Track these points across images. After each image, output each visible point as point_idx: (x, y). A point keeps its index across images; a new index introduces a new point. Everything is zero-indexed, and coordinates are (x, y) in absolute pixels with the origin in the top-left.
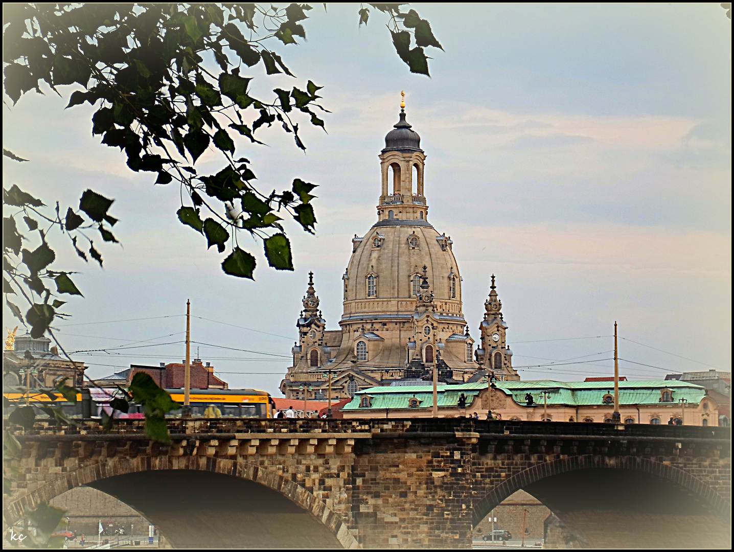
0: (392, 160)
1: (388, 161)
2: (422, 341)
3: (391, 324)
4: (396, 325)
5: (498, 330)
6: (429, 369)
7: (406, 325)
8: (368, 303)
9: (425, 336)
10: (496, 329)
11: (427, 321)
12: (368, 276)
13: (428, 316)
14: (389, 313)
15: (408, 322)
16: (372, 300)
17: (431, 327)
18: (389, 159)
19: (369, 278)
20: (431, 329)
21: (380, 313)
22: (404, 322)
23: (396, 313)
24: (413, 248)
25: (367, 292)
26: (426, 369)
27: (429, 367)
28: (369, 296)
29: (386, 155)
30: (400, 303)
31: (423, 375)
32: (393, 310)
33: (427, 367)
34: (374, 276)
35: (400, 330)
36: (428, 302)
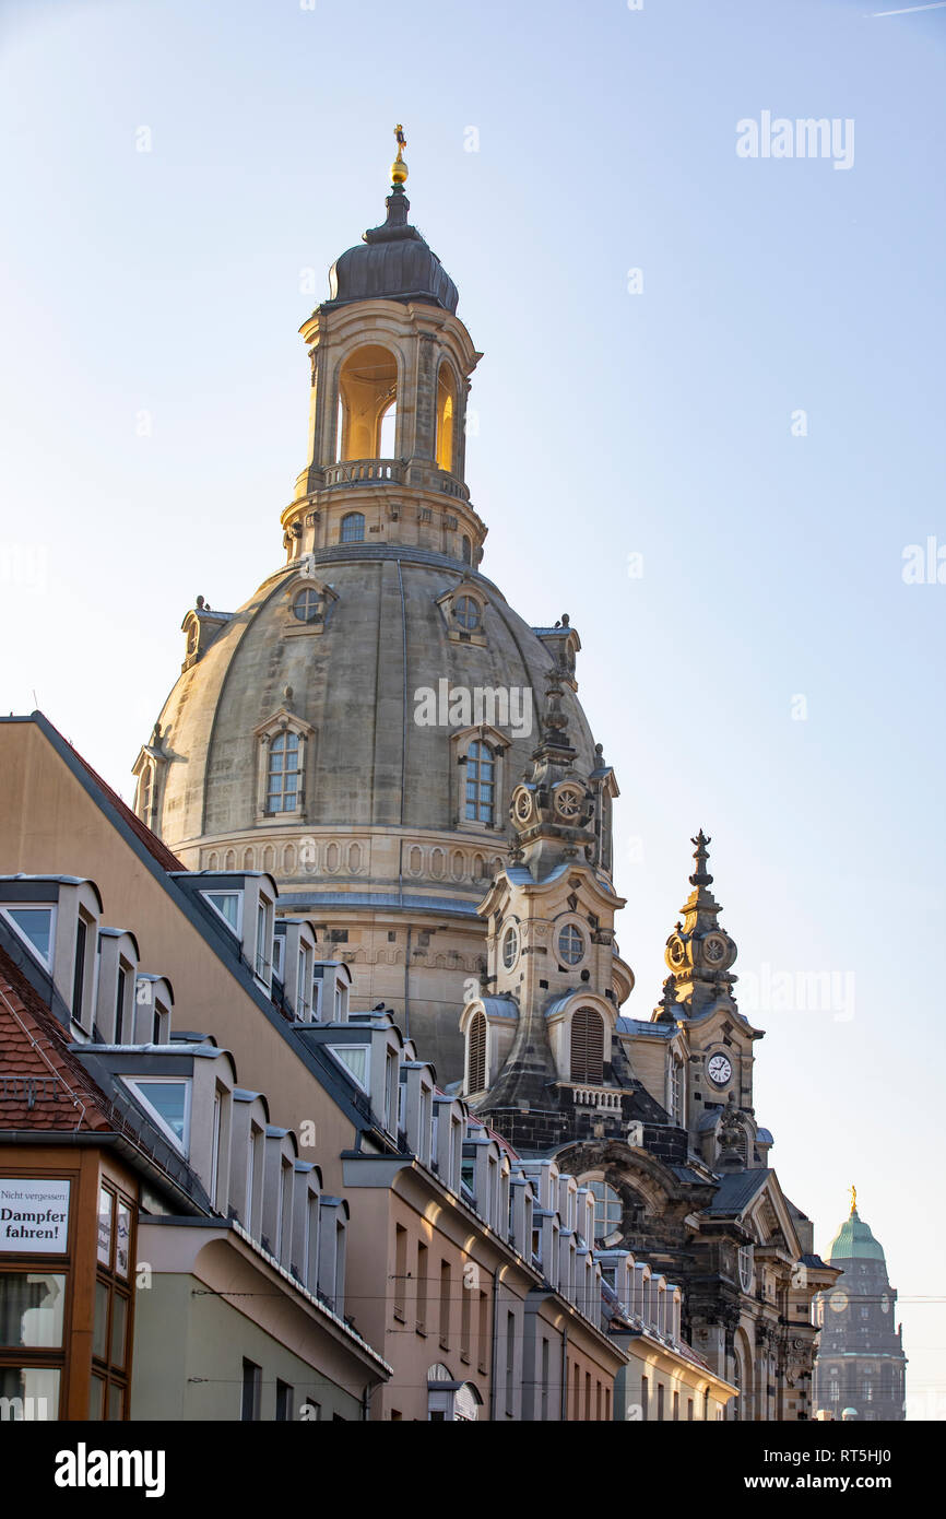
0: (361, 337)
1: (344, 340)
2: (551, 990)
3: (366, 934)
4: (391, 938)
5: (727, 1042)
6: (591, 1112)
7: (438, 944)
8: (261, 846)
9: (561, 969)
10: (719, 1035)
11: (573, 900)
12: (271, 732)
13: (576, 883)
14: (363, 888)
15: (444, 928)
16: (280, 831)
17: (586, 929)
18: (345, 333)
19: (272, 742)
20: (588, 939)
21: (321, 888)
22: (429, 931)
23: (392, 889)
24: (465, 636)
25: (261, 798)
26: (580, 1111)
27: (590, 1106)
28: (269, 814)
29: (335, 318)
30: (408, 847)
31: (565, 1139)
32: (377, 873)
33: (584, 1105)
34: (296, 731)
35: (407, 967)
36: (569, 822)
